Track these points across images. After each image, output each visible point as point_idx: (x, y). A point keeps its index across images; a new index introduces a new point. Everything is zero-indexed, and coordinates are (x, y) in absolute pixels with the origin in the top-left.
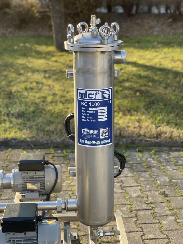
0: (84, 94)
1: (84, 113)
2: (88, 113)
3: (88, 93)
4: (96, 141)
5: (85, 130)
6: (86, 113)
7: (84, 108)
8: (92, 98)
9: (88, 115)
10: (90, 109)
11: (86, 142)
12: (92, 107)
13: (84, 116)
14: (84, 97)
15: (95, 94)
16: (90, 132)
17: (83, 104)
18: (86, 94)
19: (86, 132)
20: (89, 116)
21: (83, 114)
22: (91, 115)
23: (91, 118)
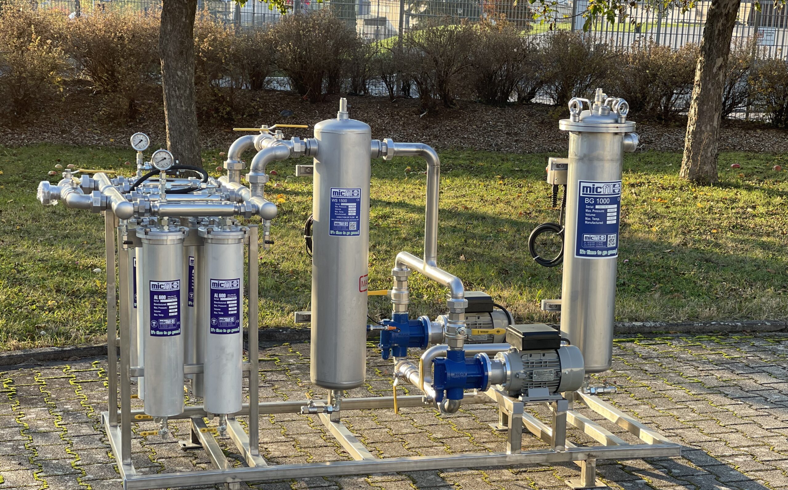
0: (590, 188)
1: (588, 213)
2: (594, 213)
3: (595, 187)
4: (602, 250)
5: (589, 236)
6: (590, 213)
7: (588, 207)
8: (600, 192)
9: (594, 215)
10: (597, 207)
11: (589, 252)
12: (599, 204)
13: (589, 217)
14: (590, 192)
15: (605, 187)
16: (595, 238)
17: (587, 201)
18: (593, 188)
19: (591, 238)
20: (595, 217)
21: (587, 215)
22: (598, 215)
23: (598, 219)
